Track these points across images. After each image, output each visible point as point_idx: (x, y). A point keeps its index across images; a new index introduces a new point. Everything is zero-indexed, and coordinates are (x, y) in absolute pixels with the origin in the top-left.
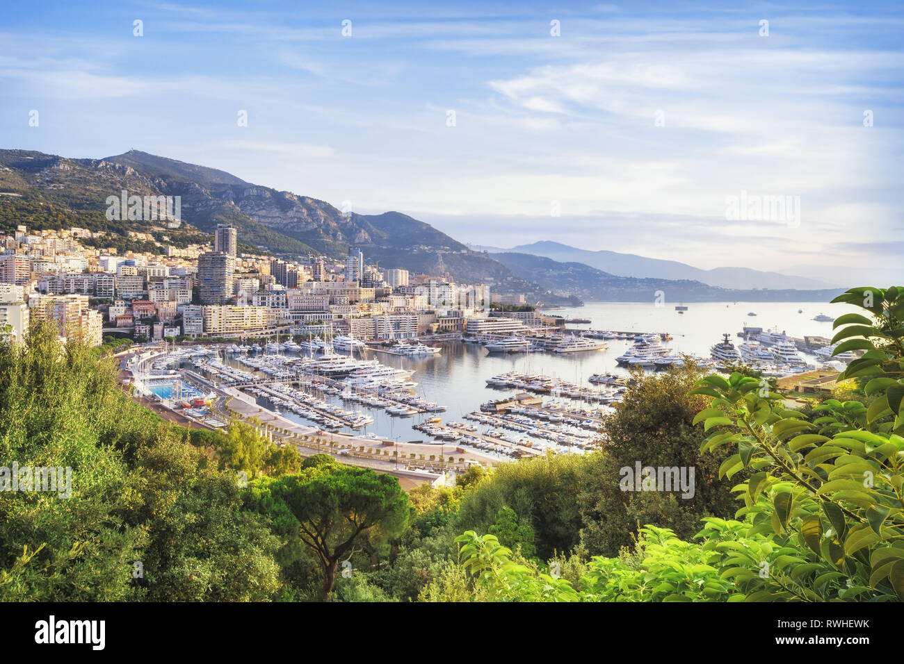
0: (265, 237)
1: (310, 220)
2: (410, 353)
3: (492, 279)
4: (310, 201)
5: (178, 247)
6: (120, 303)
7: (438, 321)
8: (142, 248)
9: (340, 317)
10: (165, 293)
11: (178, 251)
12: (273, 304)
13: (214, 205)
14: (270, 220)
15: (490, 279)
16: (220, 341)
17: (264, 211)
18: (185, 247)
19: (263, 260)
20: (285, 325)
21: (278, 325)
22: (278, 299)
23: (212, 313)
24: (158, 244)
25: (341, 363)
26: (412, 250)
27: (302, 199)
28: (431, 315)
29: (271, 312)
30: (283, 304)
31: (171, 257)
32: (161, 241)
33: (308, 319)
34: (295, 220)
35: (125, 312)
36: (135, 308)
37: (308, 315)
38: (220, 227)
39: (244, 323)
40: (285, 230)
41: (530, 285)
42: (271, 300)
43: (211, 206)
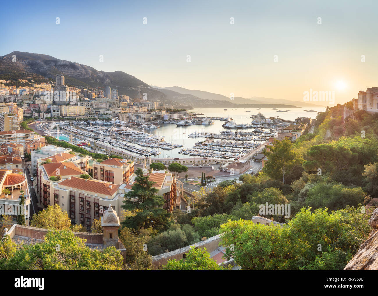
0: (68, 80)
1: (86, 74)
2: (149, 128)
3: (160, 101)
4: (85, 67)
5: (38, 84)
6: (25, 105)
7: (152, 116)
8: (24, 85)
9: (114, 112)
10: (42, 101)
11: (38, 85)
12: (86, 106)
13: (47, 68)
14: (69, 73)
15: (159, 101)
16: (68, 119)
17: (67, 70)
18: (40, 84)
19: (71, 88)
20: (93, 114)
21: (90, 114)
22: (88, 104)
23: (64, 108)
24: (30, 83)
25: (129, 131)
26: (128, 89)
27: (82, 66)
28: (150, 114)
29: (86, 109)
30: (90, 106)
31: (36, 88)
32: (31, 82)
33: (101, 112)
34: (80, 74)
35: (28, 108)
36: (31, 106)
37: (101, 111)
38: (58, 76)
39: (76, 113)
40: (75, 77)
41: (174, 102)
42: (85, 104)
43: (46, 68)
